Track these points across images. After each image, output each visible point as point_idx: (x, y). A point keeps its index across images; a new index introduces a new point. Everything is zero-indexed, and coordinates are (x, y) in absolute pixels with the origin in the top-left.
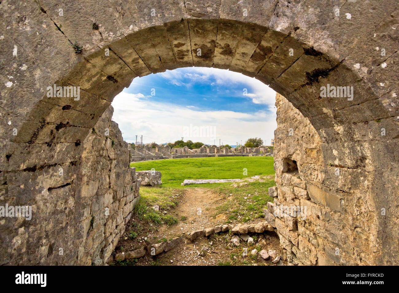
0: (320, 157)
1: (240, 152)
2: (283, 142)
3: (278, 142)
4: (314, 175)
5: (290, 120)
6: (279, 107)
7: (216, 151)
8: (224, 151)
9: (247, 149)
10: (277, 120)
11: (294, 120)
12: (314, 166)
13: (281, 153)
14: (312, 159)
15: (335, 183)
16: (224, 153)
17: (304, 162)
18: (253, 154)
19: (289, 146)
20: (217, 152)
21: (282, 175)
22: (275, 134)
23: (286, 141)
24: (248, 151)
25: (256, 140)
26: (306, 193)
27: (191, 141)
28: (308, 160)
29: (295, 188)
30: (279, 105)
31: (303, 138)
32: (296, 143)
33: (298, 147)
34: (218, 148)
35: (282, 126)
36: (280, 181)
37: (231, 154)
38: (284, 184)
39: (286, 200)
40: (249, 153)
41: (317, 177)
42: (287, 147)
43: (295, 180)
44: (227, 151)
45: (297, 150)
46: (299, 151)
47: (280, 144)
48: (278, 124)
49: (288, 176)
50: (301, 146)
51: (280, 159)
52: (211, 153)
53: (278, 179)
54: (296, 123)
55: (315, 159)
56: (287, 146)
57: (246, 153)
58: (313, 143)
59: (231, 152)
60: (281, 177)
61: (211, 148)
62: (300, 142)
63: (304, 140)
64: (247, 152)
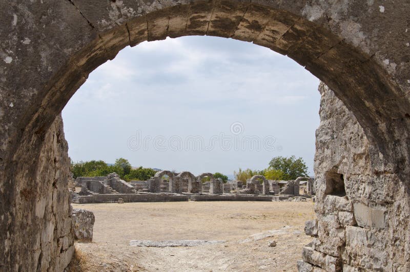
0: (368, 164)
1: (252, 191)
2: (328, 148)
3: (321, 149)
4: (361, 190)
5: (337, 114)
6: (323, 94)
7: (190, 187)
8: (211, 186)
9: (267, 185)
10: (320, 113)
11: (342, 115)
12: (362, 176)
13: (324, 164)
14: (360, 168)
15: (380, 194)
16: (211, 193)
17: (351, 174)
18: (283, 196)
19: (335, 153)
20: (193, 188)
21: (324, 198)
22: (317, 136)
23: (330, 146)
24: (271, 188)
25: (290, 161)
26: (352, 217)
27: (124, 161)
28: (356, 170)
29: (341, 213)
30: (324, 91)
31: (352, 139)
32: (343, 147)
33: (345, 154)
34: (196, 179)
35: (326, 122)
36: (322, 208)
37: (228, 194)
38: (327, 211)
39: (328, 234)
40: (273, 194)
41: (364, 191)
42: (332, 155)
43: (341, 200)
44: (218, 190)
45: (343, 157)
46: (346, 159)
47: (324, 152)
48: (321, 120)
49: (331, 198)
50: (349, 151)
51: (322, 174)
52: (177, 192)
53: (319, 204)
54: (344, 118)
55: (363, 167)
56: (332, 152)
57: (266, 194)
58: (362, 146)
59: (227, 190)
60: (323, 202)
61: (178, 178)
62: (348, 145)
63: (352, 142)
64: (268, 192)
